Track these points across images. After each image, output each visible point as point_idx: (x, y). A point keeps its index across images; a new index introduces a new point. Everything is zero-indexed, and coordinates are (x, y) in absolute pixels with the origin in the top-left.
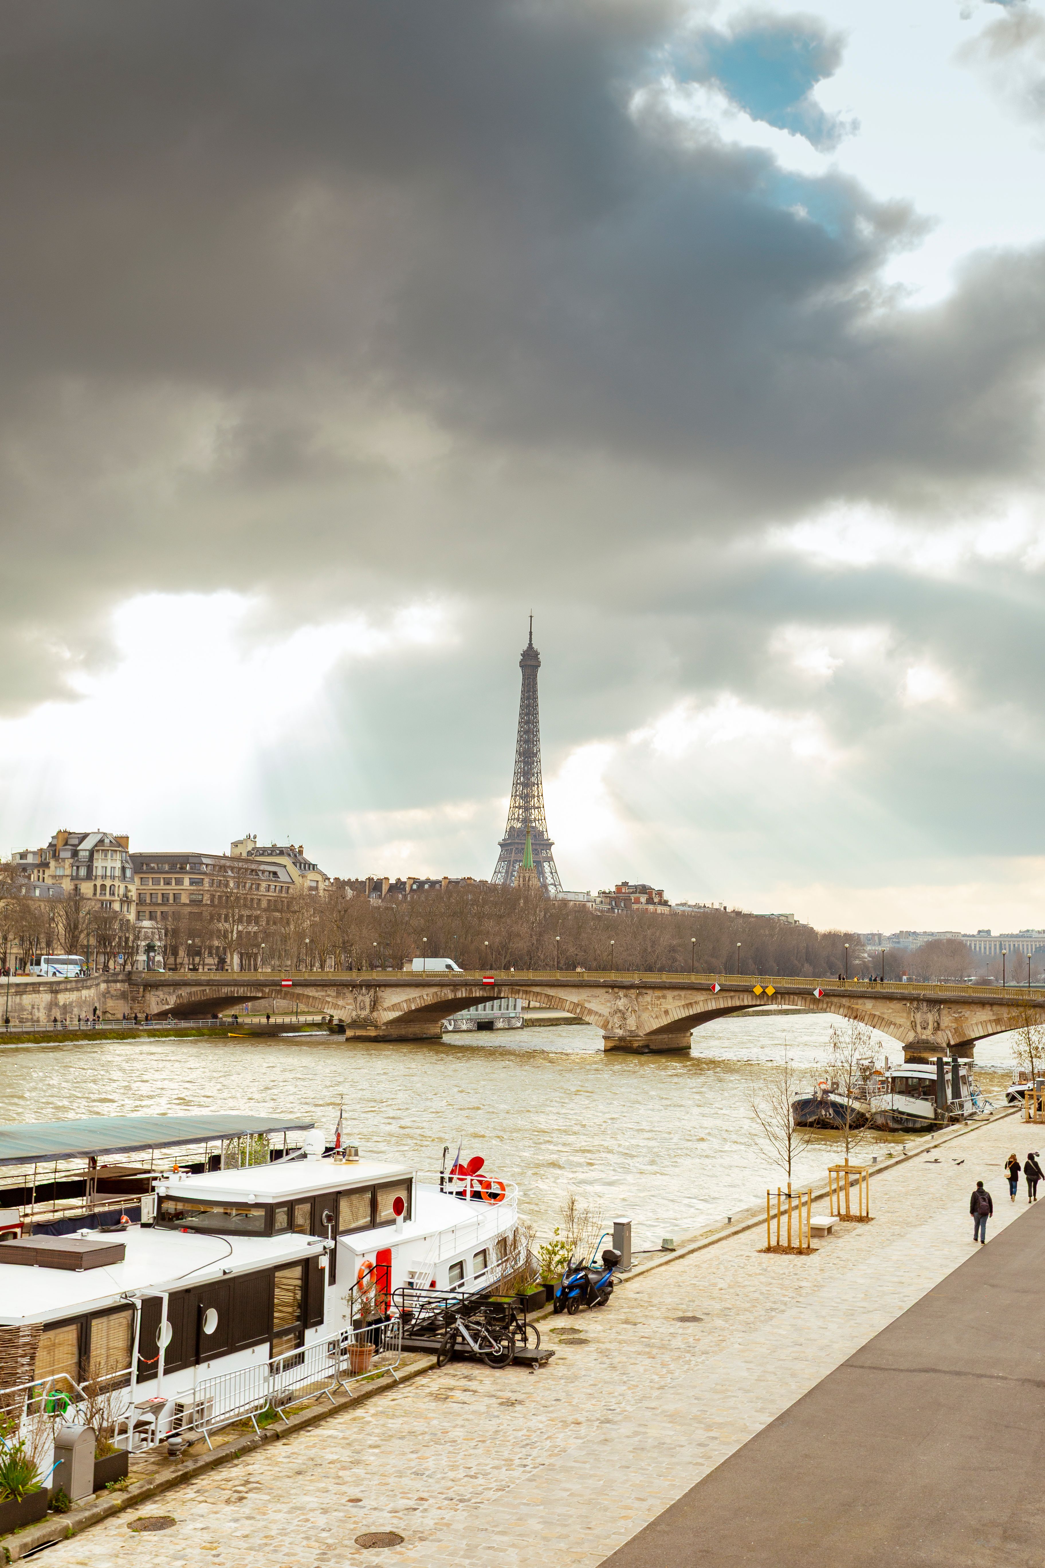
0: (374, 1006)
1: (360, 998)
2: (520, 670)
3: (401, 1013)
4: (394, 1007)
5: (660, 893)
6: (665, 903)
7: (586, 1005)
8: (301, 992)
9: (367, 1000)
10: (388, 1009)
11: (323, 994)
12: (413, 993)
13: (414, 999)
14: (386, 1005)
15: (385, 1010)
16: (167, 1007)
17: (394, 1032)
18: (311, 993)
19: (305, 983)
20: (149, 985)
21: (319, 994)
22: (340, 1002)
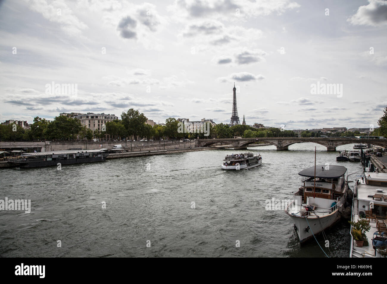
0: (238, 143)
2: (233, 91)
3: (243, 145)
4: (241, 144)
5: (263, 125)
6: (264, 126)
7: (274, 143)
9: (237, 143)
12: (244, 142)
17: (241, 148)
18: (228, 142)
19: (227, 141)
20: (201, 142)
21: (229, 142)
22: (232, 143)
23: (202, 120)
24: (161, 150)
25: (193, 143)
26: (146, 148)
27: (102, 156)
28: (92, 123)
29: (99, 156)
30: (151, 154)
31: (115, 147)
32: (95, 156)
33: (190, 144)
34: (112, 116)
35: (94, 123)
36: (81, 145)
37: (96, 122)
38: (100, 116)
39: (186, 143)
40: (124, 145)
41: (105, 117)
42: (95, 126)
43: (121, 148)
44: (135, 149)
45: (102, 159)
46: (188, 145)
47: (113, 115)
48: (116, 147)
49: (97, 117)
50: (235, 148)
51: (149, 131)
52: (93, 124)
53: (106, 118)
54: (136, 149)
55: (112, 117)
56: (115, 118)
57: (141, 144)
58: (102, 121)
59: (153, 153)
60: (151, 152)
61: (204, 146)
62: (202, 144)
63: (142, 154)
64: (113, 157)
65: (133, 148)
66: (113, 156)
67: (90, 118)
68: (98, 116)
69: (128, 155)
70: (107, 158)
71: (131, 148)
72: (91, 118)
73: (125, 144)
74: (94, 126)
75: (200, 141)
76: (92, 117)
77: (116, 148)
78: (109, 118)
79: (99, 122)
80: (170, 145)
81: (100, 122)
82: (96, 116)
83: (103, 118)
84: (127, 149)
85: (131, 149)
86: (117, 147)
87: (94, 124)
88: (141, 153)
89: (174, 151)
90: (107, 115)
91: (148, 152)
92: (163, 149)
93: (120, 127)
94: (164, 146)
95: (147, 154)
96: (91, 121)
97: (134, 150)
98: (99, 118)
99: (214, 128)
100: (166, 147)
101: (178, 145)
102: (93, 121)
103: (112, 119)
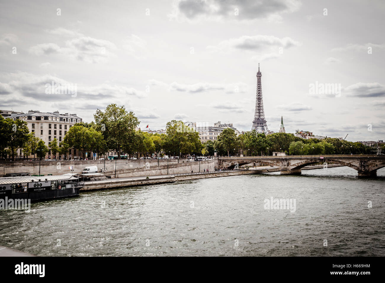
1: (284, 163)
3: (295, 167)
4: (293, 165)
5: (312, 133)
6: (313, 136)
7: (352, 164)
8: (266, 161)
9: (286, 163)
10: (292, 166)
11: (273, 162)
12: (299, 161)
13: (300, 163)
14: (291, 165)
15: (291, 166)
16: (229, 166)
17: (292, 172)
18: (270, 162)
19: (268, 159)
20: (224, 161)
21: (272, 162)
22: (278, 164)
23: (215, 124)
24: (162, 175)
25: (211, 163)
26: (139, 172)
27: (74, 187)
28: (38, 128)
29: (68, 186)
30: (150, 182)
31: (86, 170)
32: (62, 187)
33: (207, 164)
34: (72, 117)
35: (42, 128)
36: (28, 167)
37: (46, 126)
38: (52, 117)
39: (202, 163)
40: (101, 166)
41: (61, 119)
42: (44, 132)
43: (96, 172)
44: (120, 174)
45: (74, 191)
46: (204, 166)
47: (73, 115)
48: (89, 170)
49: (46, 118)
50: (282, 173)
51: (141, 142)
52: (40, 129)
53: (62, 121)
54: (123, 174)
55: (72, 119)
56: (77, 120)
57: (129, 165)
58: (55, 125)
59: (153, 181)
60: (151, 180)
61: (229, 167)
62: (225, 165)
63: (137, 183)
64: (89, 189)
65: (118, 172)
66: (89, 187)
67: (34, 119)
68: (48, 117)
69: (114, 185)
70: (81, 189)
71: (115, 172)
72: (36, 119)
73: (103, 165)
74: (42, 134)
75: (220, 160)
76: (38, 118)
77: (88, 172)
78: (67, 121)
79: (50, 127)
80: (176, 166)
81: (53, 126)
82: (44, 116)
83: (57, 120)
84: (108, 174)
85: (115, 174)
86: (91, 171)
87: (42, 131)
88: (134, 181)
89: (185, 176)
90: (64, 115)
91: (145, 178)
92: (166, 173)
93: (95, 135)
94: (167, 168)
95: (144, 182)
96: (36, 125)
97: (120, 176)
98: (50, 119)
99: (239, 139)
100: (170, 170)
101: (190, 167)
102: (40, 124)
103: (72, 121)
